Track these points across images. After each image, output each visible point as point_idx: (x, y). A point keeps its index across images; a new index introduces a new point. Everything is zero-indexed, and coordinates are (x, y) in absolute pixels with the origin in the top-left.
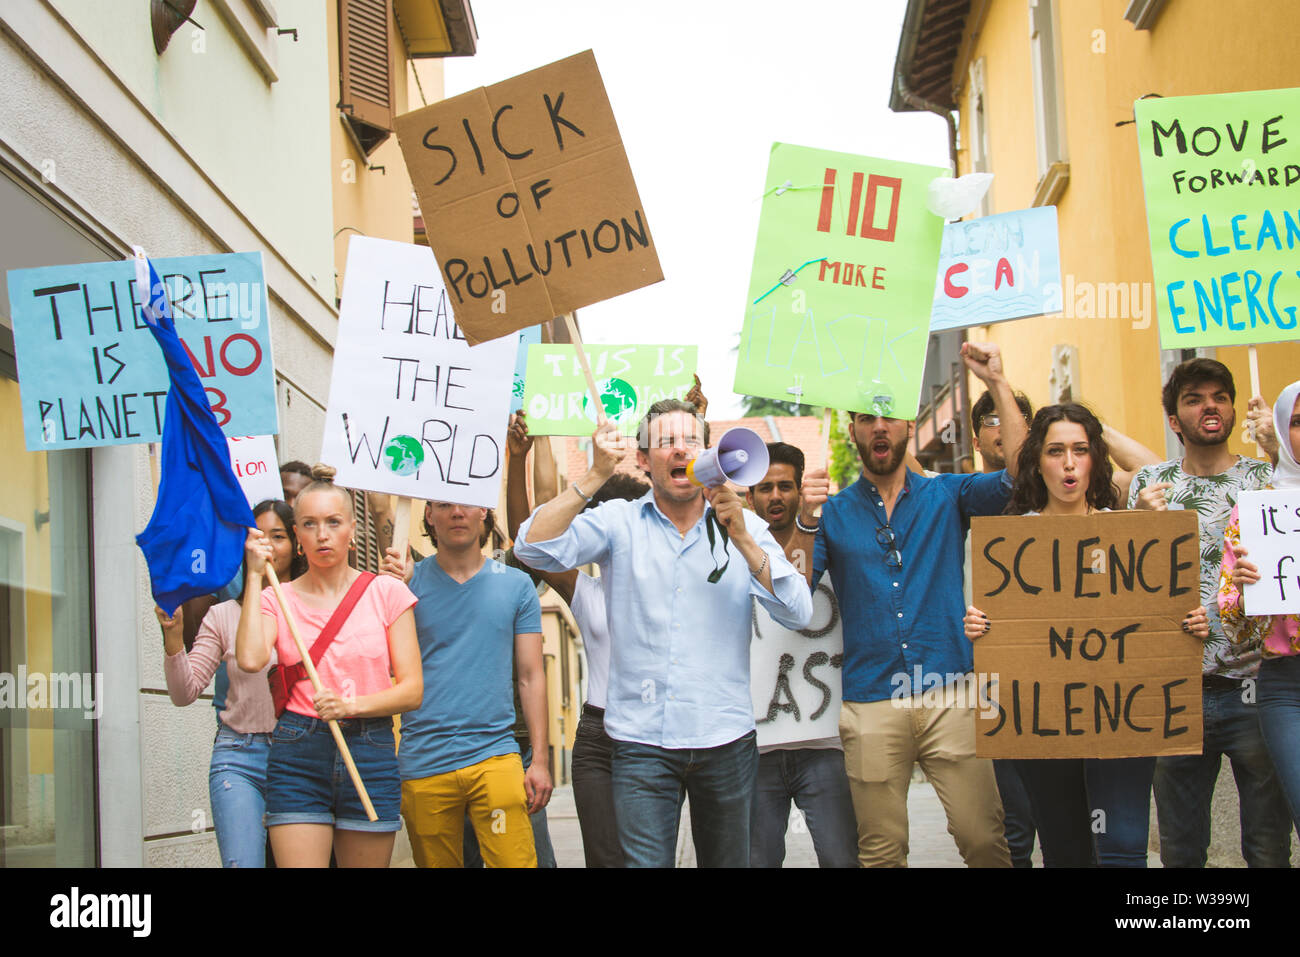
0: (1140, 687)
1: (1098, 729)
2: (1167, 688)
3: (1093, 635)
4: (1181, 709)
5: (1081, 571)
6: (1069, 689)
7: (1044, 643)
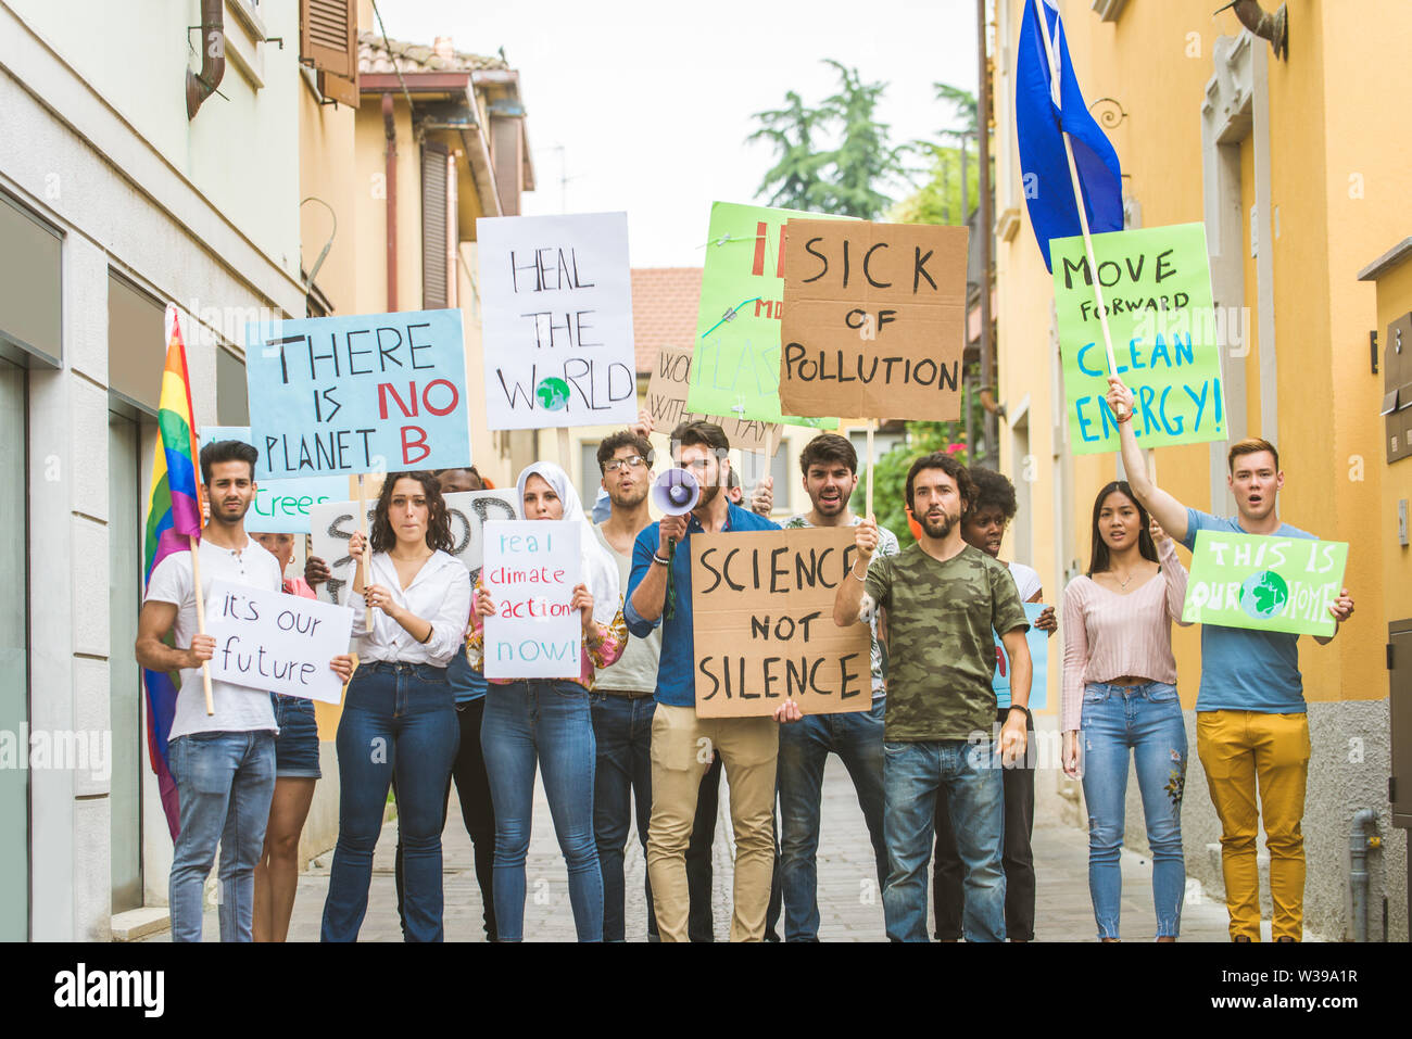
0: (823, 659)
1: (790, 692)
2: (843, 661)
3: (785, 621)
4: (855, 676)
5: (775, 573)
6: (767, 662)
7: (748, 629)
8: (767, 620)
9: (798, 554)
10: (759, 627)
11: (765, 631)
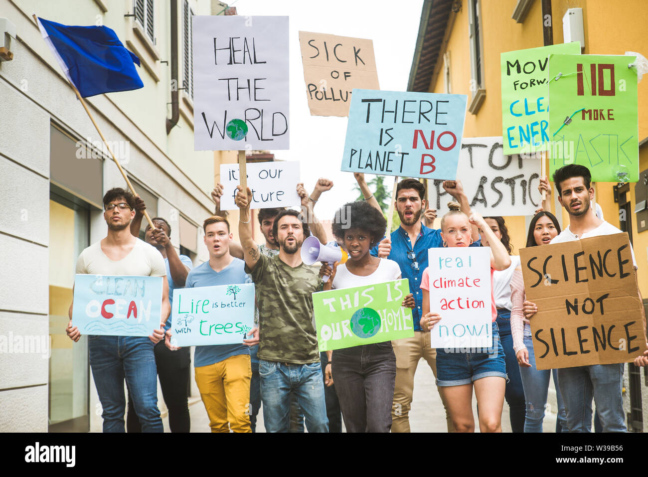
0: (614, 326)
1: (596, 349)
2: (626, 327)
3: (588, 301)
4: (635, 337)
5: (577, 269)
6: (579, 329)
7: (564, 308)
8: (576, 301)
9: (591, 255)
10: (571, 307)
11: (575, 309)
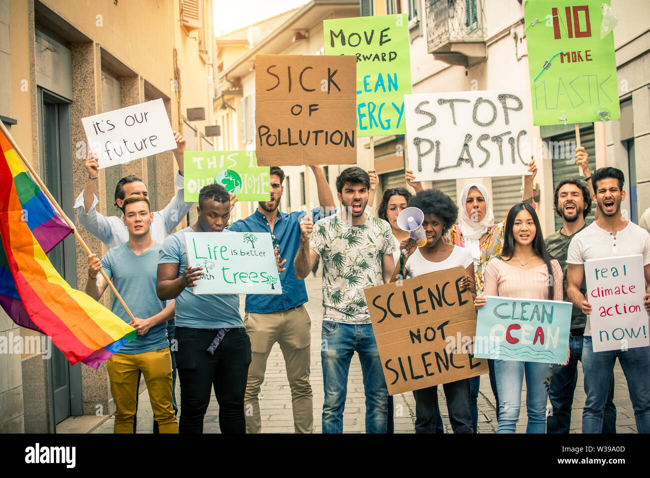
1: (440, 371)
3: (429, 330)
5: (417, 303)
6: (423, 356)
7: (409, 338)
8: (419, 331)
9: (429, 289)
10: (415, 336)
11: (419, 338)
